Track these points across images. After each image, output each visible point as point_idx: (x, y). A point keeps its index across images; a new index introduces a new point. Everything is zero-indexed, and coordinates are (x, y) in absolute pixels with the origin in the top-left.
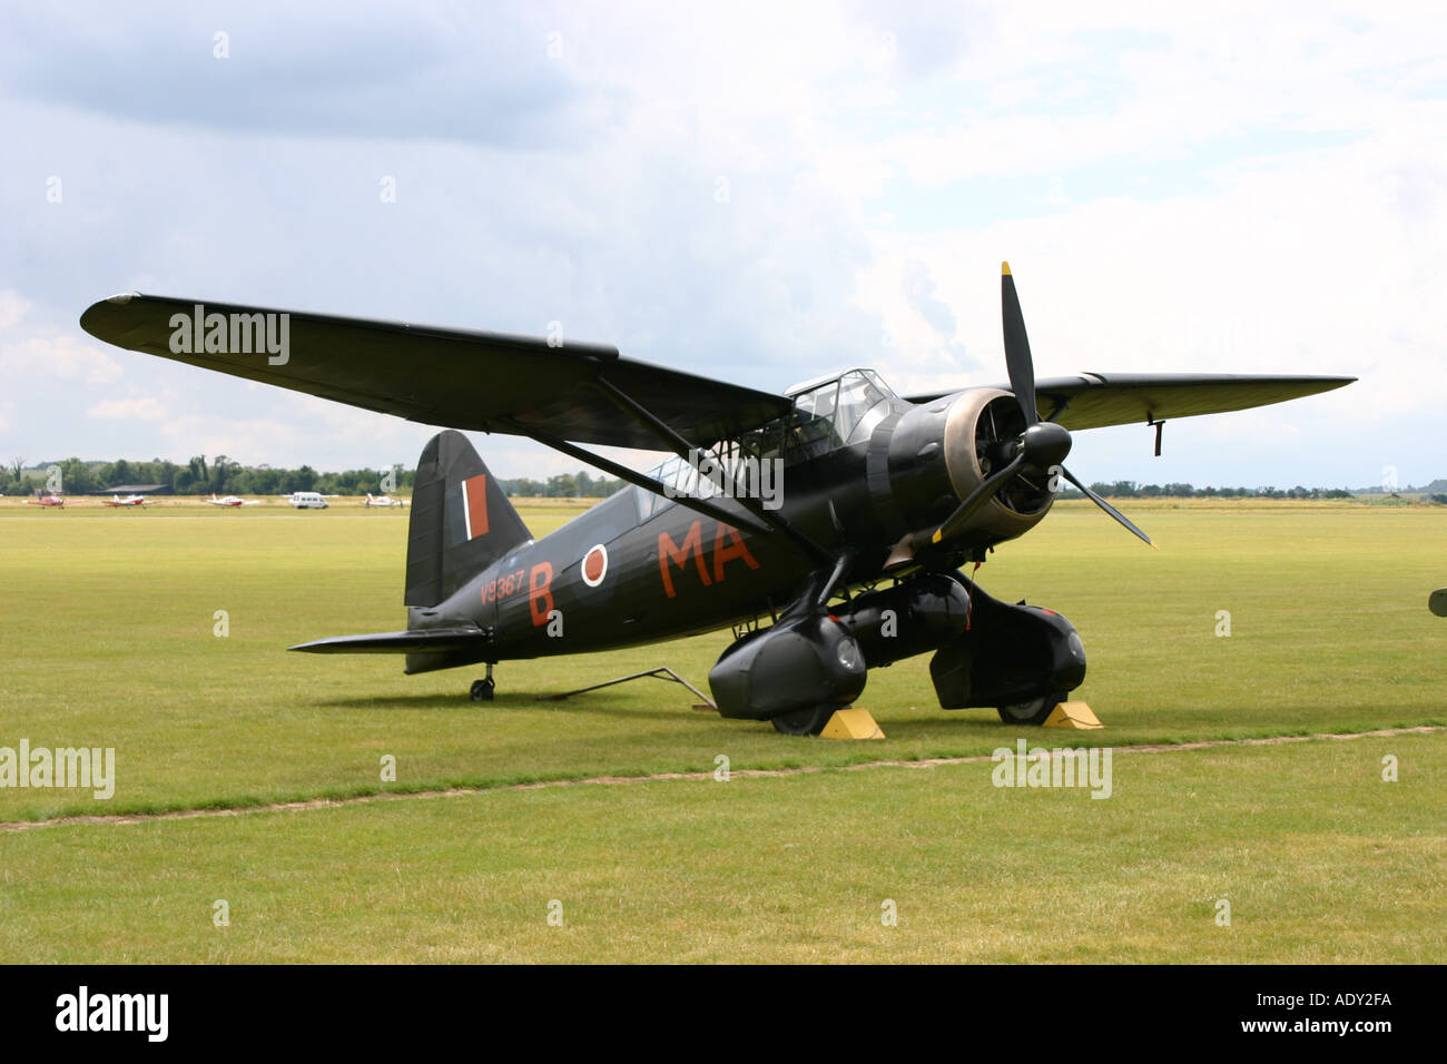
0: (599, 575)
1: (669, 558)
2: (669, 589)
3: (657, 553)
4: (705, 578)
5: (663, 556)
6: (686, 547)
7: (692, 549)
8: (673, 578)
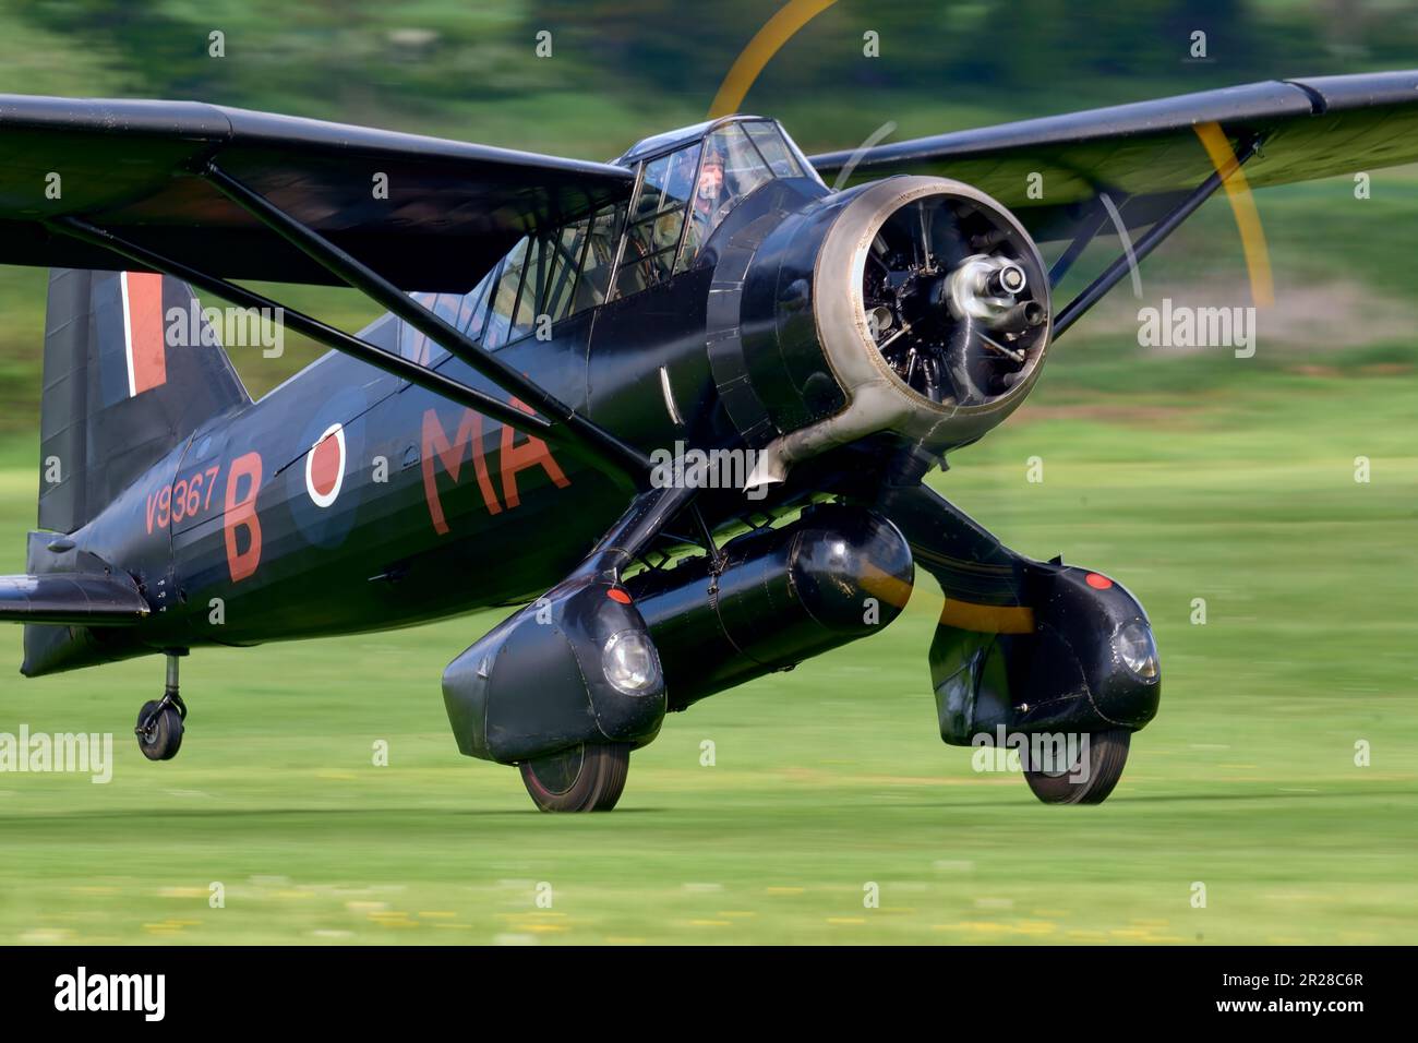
0: (333, 483)
1: (437, 459)
2: (438, 516)
3: (418, 448)
4: (490, 497)
5: (428, 454)
6: (461, 440)
7: (468, 445)
8: (443, 498)
